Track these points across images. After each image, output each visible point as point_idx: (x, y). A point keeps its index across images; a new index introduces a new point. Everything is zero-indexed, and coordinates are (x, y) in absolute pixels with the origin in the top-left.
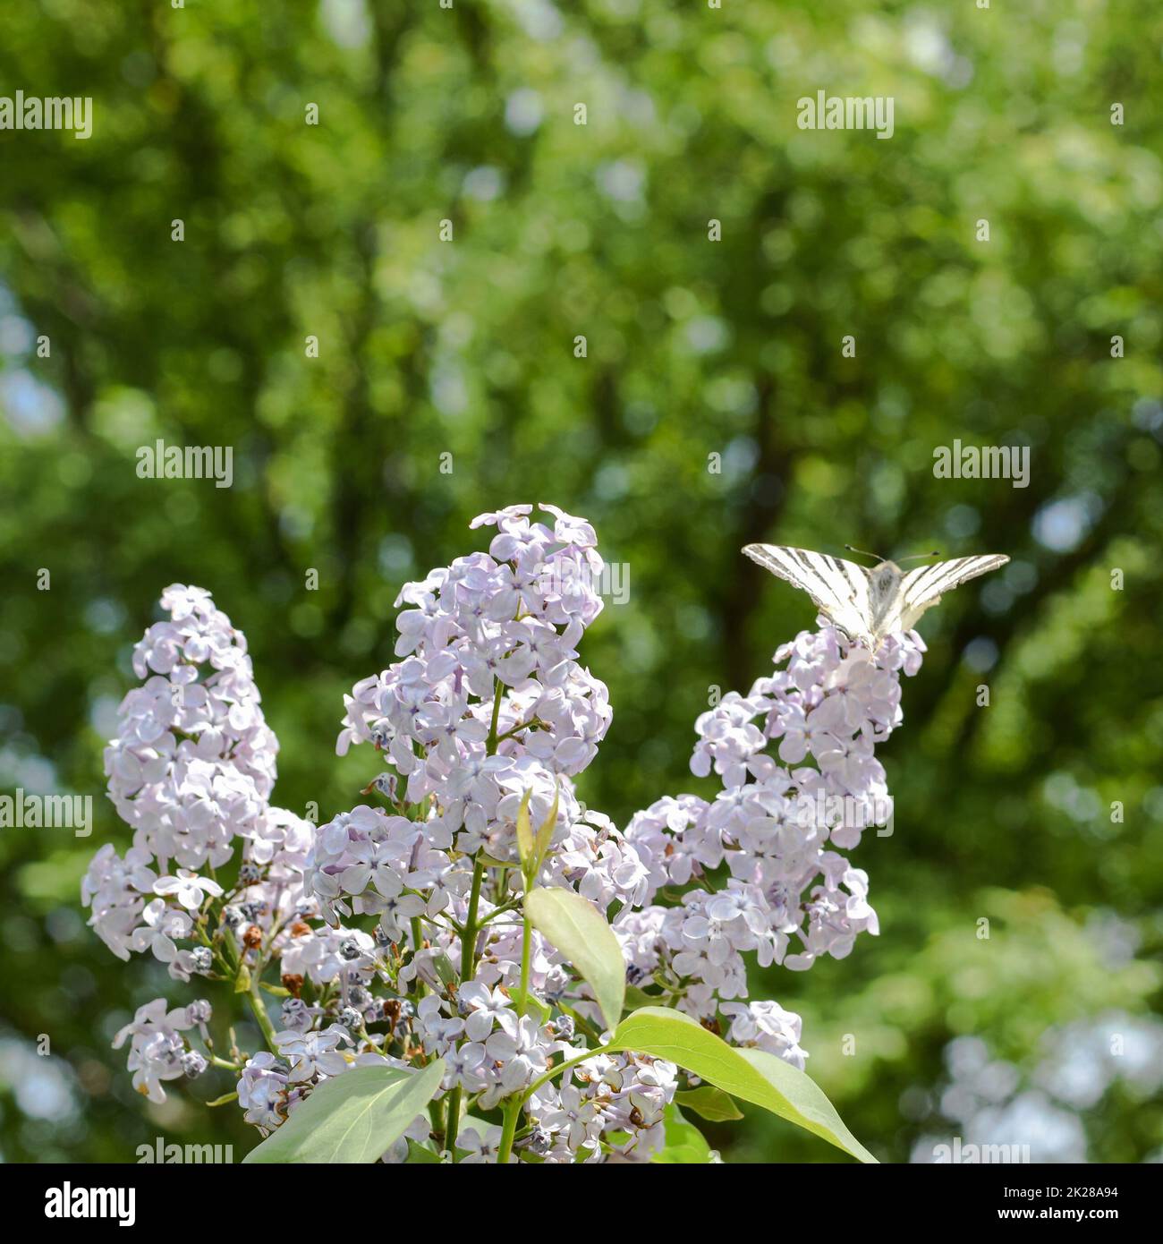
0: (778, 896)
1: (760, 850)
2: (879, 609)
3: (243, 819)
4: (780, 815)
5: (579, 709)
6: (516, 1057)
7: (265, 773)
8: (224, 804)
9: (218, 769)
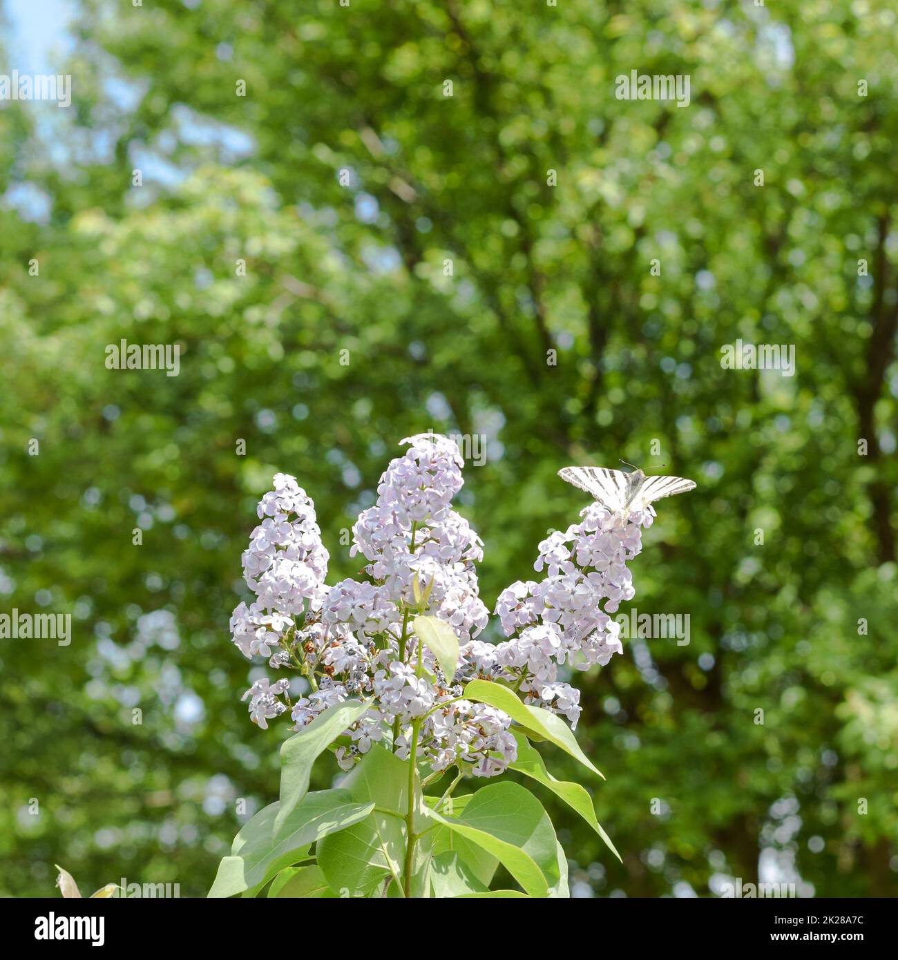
0: (571, 631)
1: (563, 607)
2: (630, 496)
3: (306, 589)
4: (572, 590)
5: (451, 532)
6: (416, 698)
7: (321, 568)
8: (297, 580)
9: (295, 564)
